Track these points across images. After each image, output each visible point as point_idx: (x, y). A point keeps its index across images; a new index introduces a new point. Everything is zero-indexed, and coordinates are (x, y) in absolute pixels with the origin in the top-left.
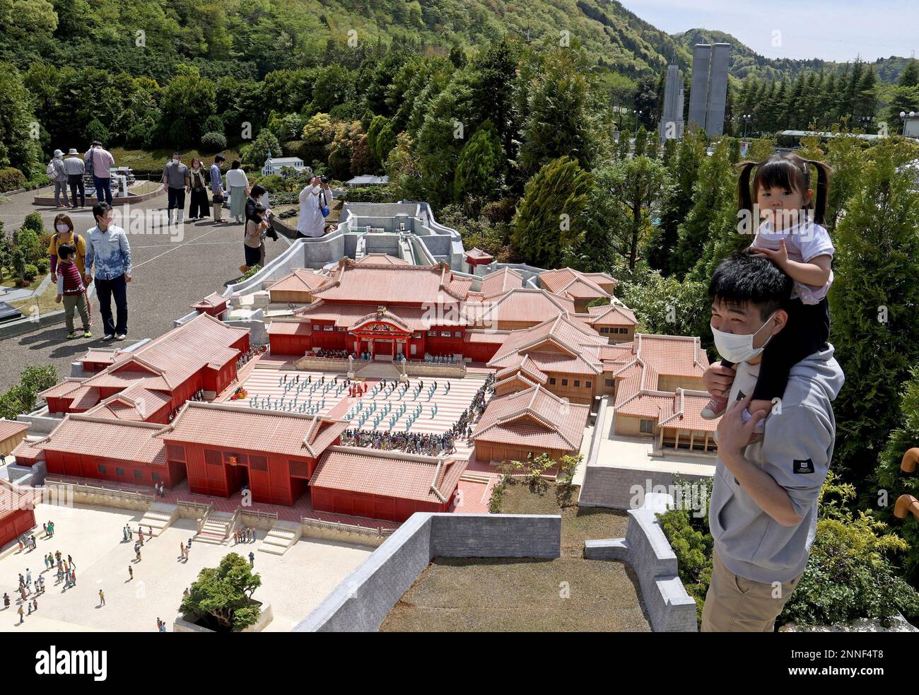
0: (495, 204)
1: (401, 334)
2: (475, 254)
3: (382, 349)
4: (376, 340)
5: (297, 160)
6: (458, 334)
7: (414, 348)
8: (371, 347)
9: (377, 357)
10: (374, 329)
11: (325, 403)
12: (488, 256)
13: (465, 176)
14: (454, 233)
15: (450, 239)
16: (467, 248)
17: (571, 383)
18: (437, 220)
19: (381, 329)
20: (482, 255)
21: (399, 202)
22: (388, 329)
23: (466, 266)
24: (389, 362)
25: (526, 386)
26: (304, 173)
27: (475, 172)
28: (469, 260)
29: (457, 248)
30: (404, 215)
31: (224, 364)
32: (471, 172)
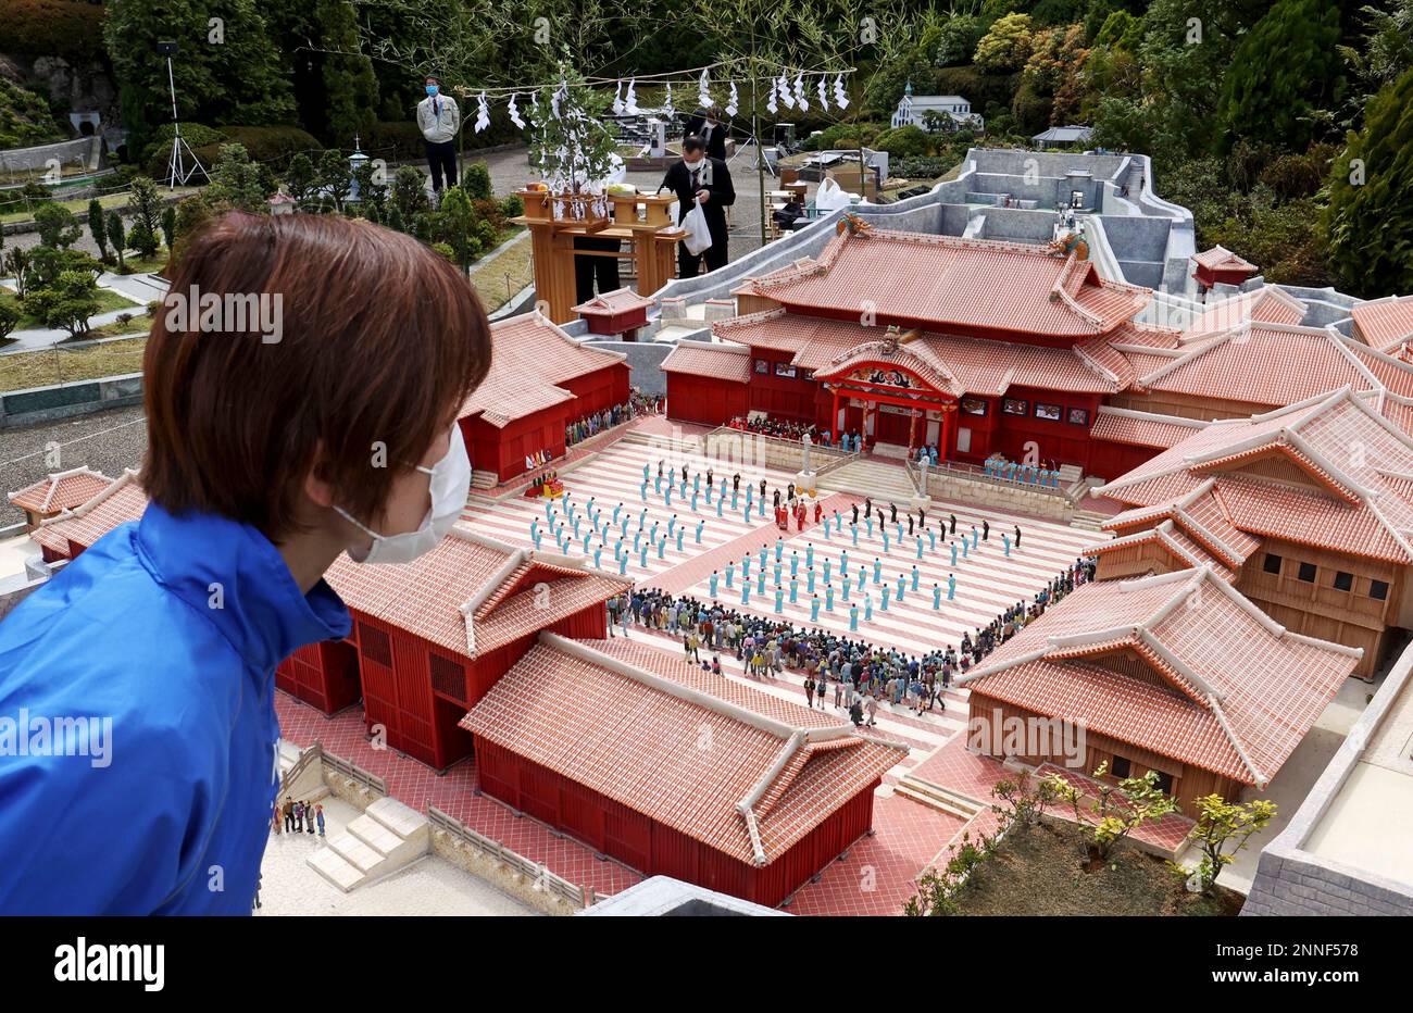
0: (1298, 157)
1: (935, 398)
2: (1218, 258)
3: (893, 430)
4: (883, 409)
5: (959, 100)
6: (1077, 416)
7: (964, 439)
8: (869, 424)
9: (880, 448)
10: (874, 380)
11: (704, 533)
12: (1247, 266)
13: (1239, 98)
14: (1183, 214)
15: (1169, 225)
16: (1202, 245)
17: (1325, 576)
18: (1157, 191)
19: (890, 382)
20: (1232, 262)
21: (1086, 153)
22: (906, 384)
23: (1192, 285)
24: (899, 462)
25: (1178, 563)
26: (968, 125)
27: (1264, 87)
28: (1203, 272)
29: (1181, 246)
30: (1084, 174)
31: (517, 417)
32: (1255, 90)
